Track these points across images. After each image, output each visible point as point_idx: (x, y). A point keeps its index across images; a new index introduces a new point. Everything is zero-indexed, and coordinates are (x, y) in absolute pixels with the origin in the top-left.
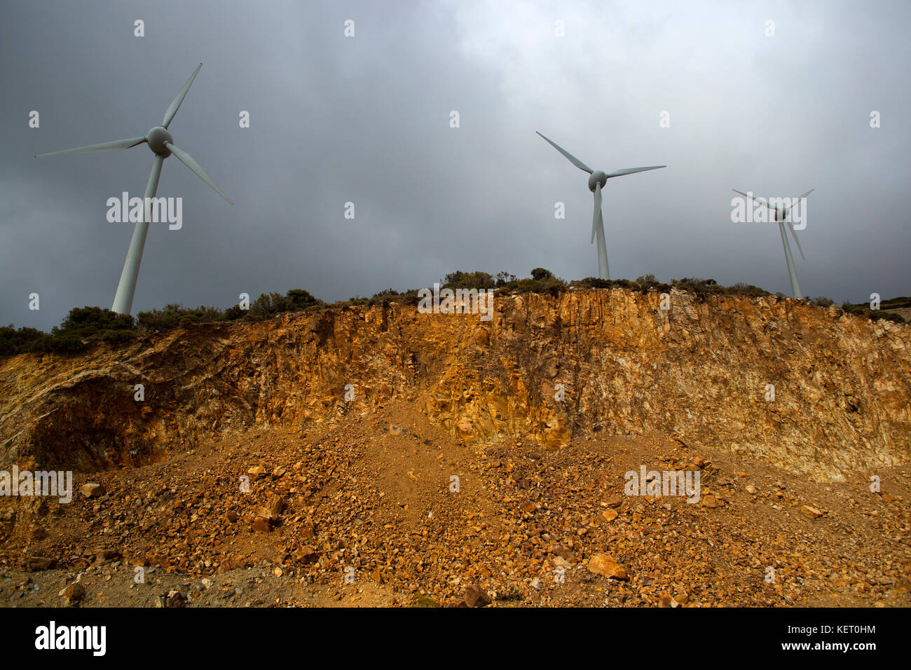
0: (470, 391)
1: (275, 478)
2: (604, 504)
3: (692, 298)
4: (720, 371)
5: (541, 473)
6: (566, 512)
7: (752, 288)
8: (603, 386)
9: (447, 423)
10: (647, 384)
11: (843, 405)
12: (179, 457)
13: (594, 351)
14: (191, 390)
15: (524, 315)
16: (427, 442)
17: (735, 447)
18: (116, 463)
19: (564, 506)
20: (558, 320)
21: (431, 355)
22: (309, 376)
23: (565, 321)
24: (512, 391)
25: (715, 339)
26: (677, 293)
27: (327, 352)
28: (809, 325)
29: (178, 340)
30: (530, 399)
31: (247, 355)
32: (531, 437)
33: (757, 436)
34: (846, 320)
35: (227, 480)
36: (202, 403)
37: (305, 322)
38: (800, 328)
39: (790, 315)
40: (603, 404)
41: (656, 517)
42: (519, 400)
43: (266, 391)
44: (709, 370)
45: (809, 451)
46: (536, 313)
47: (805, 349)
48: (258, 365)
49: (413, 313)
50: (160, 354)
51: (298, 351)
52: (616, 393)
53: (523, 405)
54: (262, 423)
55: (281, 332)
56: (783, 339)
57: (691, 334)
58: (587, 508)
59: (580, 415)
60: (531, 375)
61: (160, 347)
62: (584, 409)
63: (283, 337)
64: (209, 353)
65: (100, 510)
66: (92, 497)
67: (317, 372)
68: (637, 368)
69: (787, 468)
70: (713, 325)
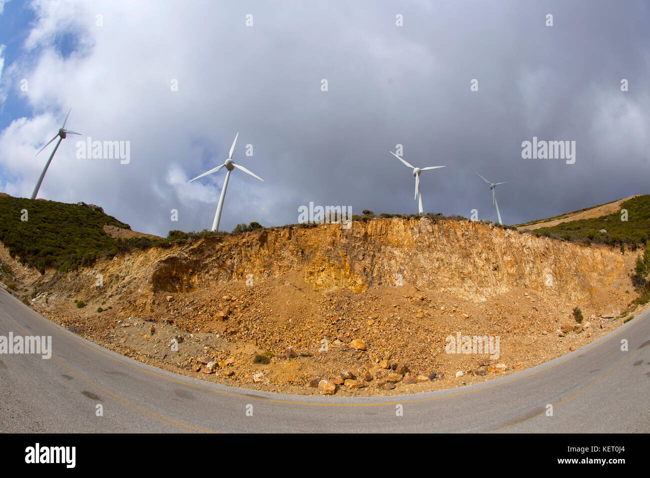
0: (323, 267)
1: (233, 301)
2: (370, 318)
3: (430, 222)
4: (441, 255)
5: (348, 304)
6: (353, 321)
7: (459, 217)
8: (385, 264)
9: (312, 281)
10: (406, 263)
11: (492, 268)
12: (202, 290)
13: (383, 247)
14: (207, 264)
15: (351, 231)
16: (300, 289)
17: (443, 289)
18: (181, 290)
19: (352, 319)
20: (366, 233)
21: (310, 250)
22: (255, 259)
23: (369, 234)
24: (343, 267)
25: (440, 241)
26: (423, 219)
27: (264, 249)
28: (481, 233)
29: (202, 243)
30: (351, 270)
31: (230, 250)
32: (350, 287)
33: (453, 284)
34: (496, 230)
35: (215, 300)
36: (211, 269)
37: (254, 236)
38: (478, 235)
39: (474, 228)
40: (384, 272)
41: (392, 323)
42: (346, 271)
43: (237, 266)
44: (435, 255)
45: (474, 289)
46: (357, 230)
47: (479, 244)
48: (234, 254)
49: (304, 232)
50: (195, 249)
51: (251, 249)
52: (391, 267)
53: (348, 273)
54: (235, 279)
55: (244, 240)
56: (470, 239)
57: (429, 238)
58: (362, 319)
59: (373, 278)
60: (352, 259)
61: (195, 246)
62: (375, 275)
63: (245, 243)
64: (214, 249)
65: (171, 306)
66: (170, 301)
67: (259, 258)
68: (402, 255)
69: (464, 297)
70: (440, 234)
